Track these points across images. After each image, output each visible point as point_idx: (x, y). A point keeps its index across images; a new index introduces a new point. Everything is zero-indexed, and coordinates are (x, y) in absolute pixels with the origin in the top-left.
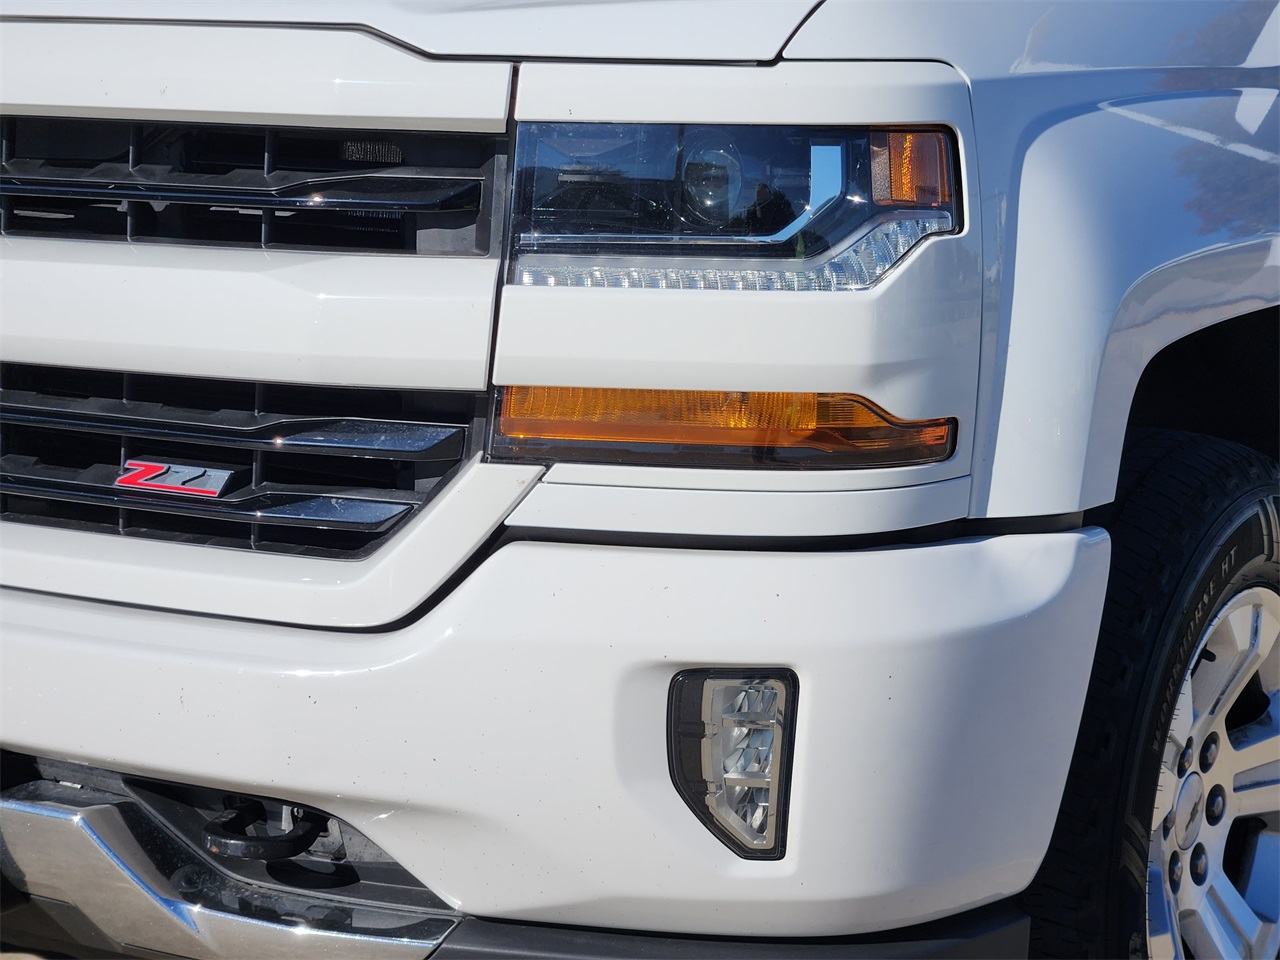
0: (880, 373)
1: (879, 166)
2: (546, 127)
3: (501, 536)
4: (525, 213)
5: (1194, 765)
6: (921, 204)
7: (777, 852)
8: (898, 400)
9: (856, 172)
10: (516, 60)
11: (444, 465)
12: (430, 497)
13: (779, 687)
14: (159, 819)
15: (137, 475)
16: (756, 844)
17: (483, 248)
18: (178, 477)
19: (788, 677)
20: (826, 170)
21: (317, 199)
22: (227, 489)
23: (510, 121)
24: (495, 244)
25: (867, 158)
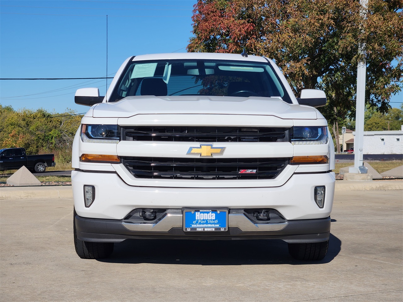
3: (294, 174)
7: (323, 207)
9: (323, 131)
10: (292, 119)
15: (242, 171)
16: (321, 207)
18: (249, 171)
19: (324, 187)
20: (320, 130)
22: (256, 172)
23: (293, 127)
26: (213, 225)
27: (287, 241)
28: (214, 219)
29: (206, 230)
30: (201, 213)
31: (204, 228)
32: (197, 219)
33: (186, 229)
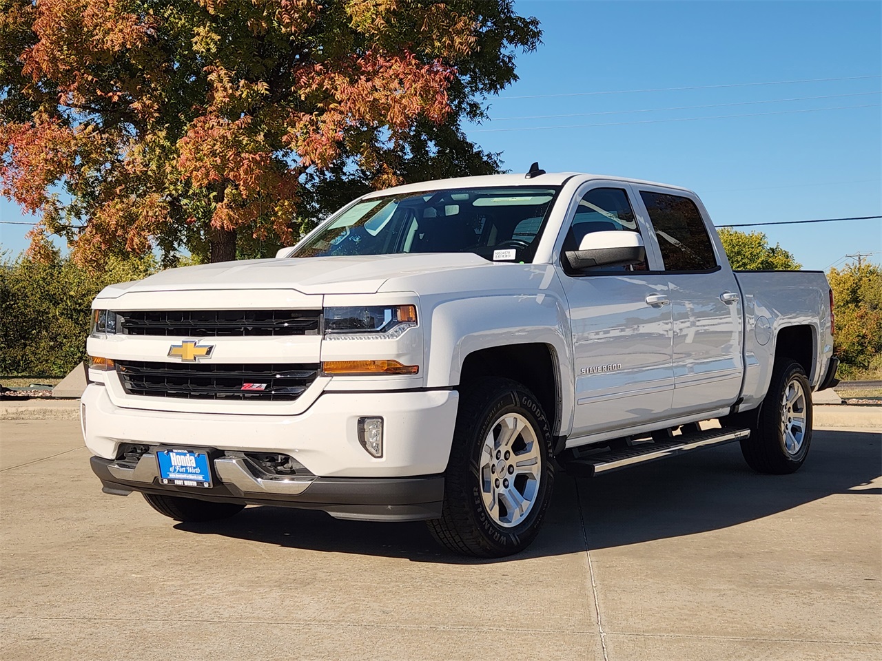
0: (399, 355)
1: (399, 313)
2: (330, 308)
3: (324, 392)
4: (327, 326)
5: (502, 457)
6: (409, 321)
7: (382, 456)
8: (404, 361)
9: (394, 315)
10: (324, 294)
11: (312, 379)
12: (308, 387)
13: (380, 420)
14: (252, 462)
15: (246, 386)
16: (377, 455)
17: (319, 334)
18: (256, 386)
19: (381, 418)
20: (388, 313)
21: (286, 325)
22: (266, 388)
23: (323, 307)
24: (321, 333)
25: (396, 312)
26: (194, 477)
27: (333, 514)
28: (195, 466)
29: (187, 483)
30: (177, 454)
31: (184, 480)
32: (173, 464)
33: (163, 482)
